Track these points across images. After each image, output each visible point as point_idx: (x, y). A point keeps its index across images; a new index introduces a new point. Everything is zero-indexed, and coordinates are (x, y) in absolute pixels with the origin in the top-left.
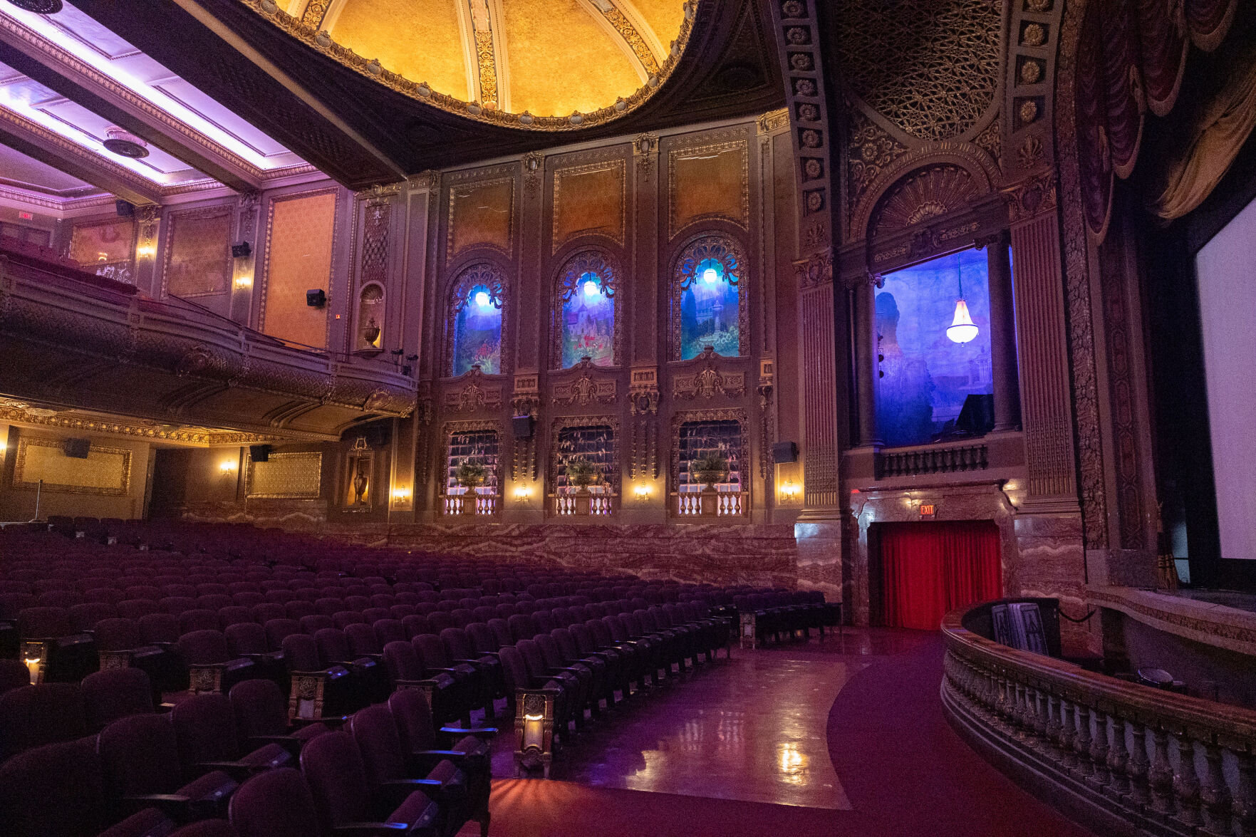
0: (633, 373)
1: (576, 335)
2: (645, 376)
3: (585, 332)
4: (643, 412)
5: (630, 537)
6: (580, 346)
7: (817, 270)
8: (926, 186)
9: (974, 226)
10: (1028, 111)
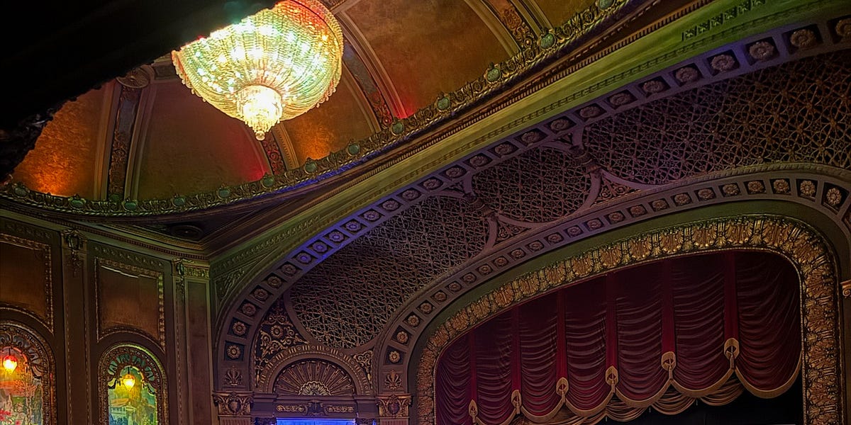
7: (235, 404)
8: (313, 370)
9: (351, 409)
10: (394, 356)
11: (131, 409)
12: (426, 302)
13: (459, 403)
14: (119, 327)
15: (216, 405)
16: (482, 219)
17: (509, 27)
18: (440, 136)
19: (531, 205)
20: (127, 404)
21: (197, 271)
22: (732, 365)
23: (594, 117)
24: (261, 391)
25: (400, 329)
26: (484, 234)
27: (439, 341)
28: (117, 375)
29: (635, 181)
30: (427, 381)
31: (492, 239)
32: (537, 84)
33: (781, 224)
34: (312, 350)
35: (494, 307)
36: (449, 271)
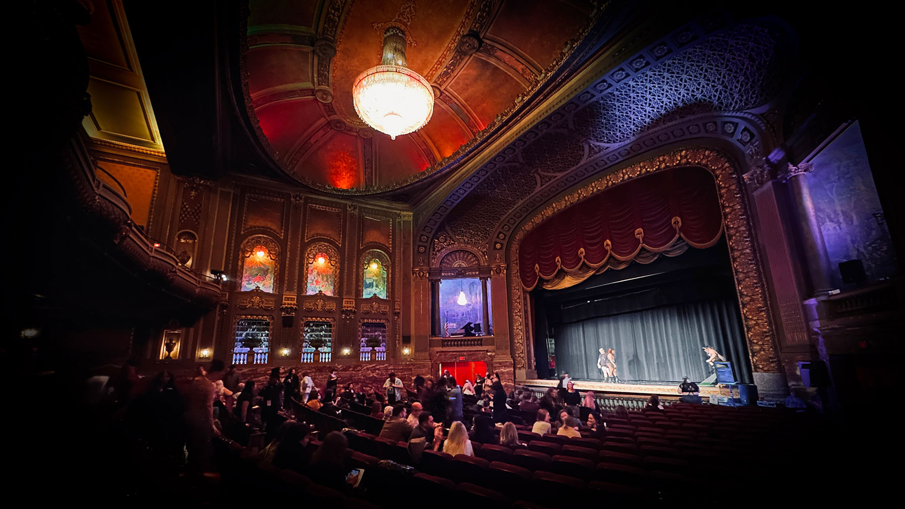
0: (344, 300)
1: (311, 279)
2: (349, 303)
3: (316, 279)
4: (348, 317)
5: (342, 371)
6: (313, 284)
7: (422, 273)
8: (460, 255)
9: (477, 273)
10: (498, 246)
11: (375, 278)
12: (512, 218)
13: (529, 266)
14: (371, 242)
15: (413, 274)
16: (532, 175)
17: (525, 76)
18: (500, 136)
19: (555, 164)
20: (374, 276)
21: (408, 215)
22: (678, 231)
23: (574, 110)
24: (434, 267)
25: (500, 233)
26: (534, 182)
27: (519, 236)
28: (369, 264)
29: (608, 142)
30: (515, 257)
31: (539, 184)
32: (542, 100)
33: (698, 150)
34: (458, 246)
35: (544, 217)
36: (521, 202)
